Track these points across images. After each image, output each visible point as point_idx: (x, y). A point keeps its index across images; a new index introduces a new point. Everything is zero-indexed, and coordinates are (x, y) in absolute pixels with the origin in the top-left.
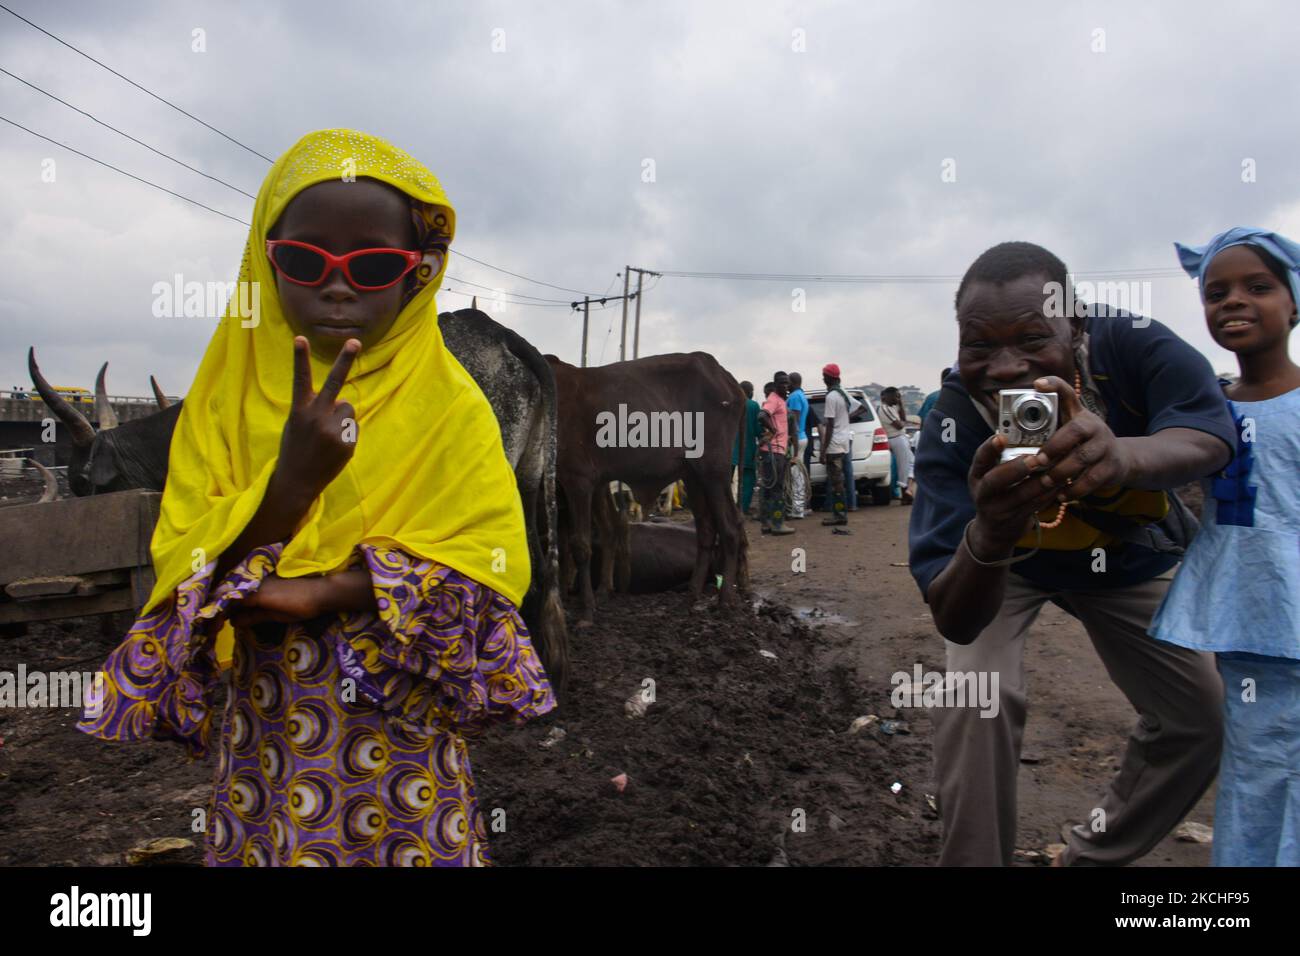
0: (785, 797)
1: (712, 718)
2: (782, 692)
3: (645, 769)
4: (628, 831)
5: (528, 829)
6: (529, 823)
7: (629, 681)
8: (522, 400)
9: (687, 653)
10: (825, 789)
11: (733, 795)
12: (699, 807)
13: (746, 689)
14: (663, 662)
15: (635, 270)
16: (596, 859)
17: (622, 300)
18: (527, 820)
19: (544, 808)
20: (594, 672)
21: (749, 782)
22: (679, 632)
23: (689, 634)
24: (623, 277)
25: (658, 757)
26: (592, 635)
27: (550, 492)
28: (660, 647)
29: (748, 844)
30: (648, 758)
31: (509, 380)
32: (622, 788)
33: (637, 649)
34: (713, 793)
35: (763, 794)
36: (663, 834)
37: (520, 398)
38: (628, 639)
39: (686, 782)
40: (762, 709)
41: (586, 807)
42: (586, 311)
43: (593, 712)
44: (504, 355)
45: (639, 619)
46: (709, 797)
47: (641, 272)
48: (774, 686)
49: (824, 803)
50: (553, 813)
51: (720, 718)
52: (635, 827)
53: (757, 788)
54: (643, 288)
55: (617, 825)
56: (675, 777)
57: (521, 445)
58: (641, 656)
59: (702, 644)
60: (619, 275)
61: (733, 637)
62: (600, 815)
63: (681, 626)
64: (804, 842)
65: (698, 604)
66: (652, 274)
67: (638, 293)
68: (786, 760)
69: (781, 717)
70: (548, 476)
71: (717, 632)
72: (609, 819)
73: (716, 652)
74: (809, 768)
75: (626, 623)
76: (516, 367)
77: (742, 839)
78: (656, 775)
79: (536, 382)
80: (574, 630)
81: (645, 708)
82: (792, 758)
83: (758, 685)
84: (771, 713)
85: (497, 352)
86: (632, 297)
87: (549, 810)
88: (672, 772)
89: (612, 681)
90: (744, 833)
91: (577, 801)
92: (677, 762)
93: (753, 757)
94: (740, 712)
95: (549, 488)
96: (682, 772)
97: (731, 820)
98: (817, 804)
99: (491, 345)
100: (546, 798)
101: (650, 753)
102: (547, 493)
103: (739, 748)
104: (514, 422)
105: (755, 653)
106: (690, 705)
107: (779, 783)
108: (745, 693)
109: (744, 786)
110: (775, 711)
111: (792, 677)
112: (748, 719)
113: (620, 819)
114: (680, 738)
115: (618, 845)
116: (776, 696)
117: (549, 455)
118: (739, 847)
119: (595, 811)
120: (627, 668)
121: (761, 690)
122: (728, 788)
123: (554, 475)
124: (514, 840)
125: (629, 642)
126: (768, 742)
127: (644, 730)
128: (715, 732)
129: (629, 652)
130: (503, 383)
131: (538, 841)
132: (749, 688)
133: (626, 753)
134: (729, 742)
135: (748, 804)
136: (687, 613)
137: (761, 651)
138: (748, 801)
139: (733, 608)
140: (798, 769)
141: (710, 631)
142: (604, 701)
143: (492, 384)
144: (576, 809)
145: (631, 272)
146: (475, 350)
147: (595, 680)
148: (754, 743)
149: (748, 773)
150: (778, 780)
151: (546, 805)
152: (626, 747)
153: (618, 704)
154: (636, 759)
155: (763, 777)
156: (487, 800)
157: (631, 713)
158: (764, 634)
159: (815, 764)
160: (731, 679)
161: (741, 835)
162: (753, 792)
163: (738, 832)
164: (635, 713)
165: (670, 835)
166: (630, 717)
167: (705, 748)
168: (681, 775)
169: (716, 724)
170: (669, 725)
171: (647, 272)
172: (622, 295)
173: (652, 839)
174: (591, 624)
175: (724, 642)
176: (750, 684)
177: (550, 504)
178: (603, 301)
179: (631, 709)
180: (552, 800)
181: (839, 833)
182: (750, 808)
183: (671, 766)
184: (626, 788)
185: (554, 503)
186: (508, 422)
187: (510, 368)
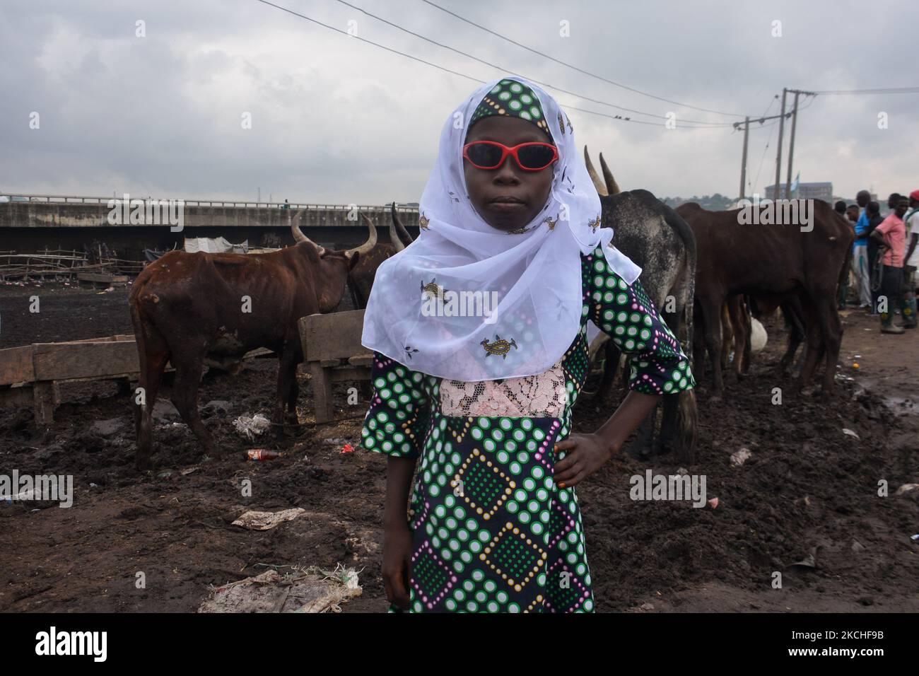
0: (827, 527)
1: (788, 471)
2: (850, 460)
3: (733, 498)
4: (711, 529)
5: (652, 522)
6: (654, 519)
7: (738, 442)
8: (671, 256)
9: (784, 426)
10: (857, 526)
11: (790, 521)
12: (762, 524)
13: (822, 455)
14: (766, 431)
15: (791, 91)
16: (688, 541)
17: (779, 119)
18: (653, 517)
19: (664, 512)
20: (715, 434)
21: (803, 514)
22: (785, 410)
23: (792, 412)
24: (781, 98)
25: (743, 492)
26: (719, 408)
27: (689, 316)
28: (768, 420)
29: (790, 548)
30: (737, 492)
31: (663, 242)
32: (715, 507)
33: (751, 420)
34: (774, 516)
35: (812, 523)
36: (731, 533)
37: (670, 254)
38: (746, 412)
39: (758, 508)
40: (830, 470)
41: (688, 514)
42: (747, 130)
43: (709, 460)
44: (661, 224)
45: (758, 398)
46: (770, 518)
47: (797, 93)
48: (845, 455)
49: (853, 534)
50: (668, 515)
51: (793, 472)
52: (715, 527)
53: (808, 519)
54: (799, 107)
55: (706, 525)
56: (751, 504)
57: (670, 285)
58: (752, 425)
59: (799, 420)
60: (777, 97)
61: (824, 417)
62: (697, 519)
63: (788, 406)
64: (830, 555)
65: (806, 390)
66: (808, 94)
67: (794, 112)
68: (835, 504)
69: (845, 477)
70: (688, 306)
71: (813, 413)
72: (700, 522)
73: (808, 427)
74: (851, 512)
75: (747, 400)
76: (668, 233)
77: (787, 545)
78: (740, 502)
79: (682, 244)
80: (707, 403)
81: (744, 461)
82: (840, 504)
83: (832, 453)
84: (838, 474)
85: (657, 222)
86: (789, 115)
87: (666, 513)
88: (749, 501)
89: (726, 441)
90: (788, 542)
91: (684, 509)
92: (755, 496)
93: (811, 500)
94: (810, 469)
95: (688, 314)
96: (757, 502)
97: (782, 534)
98: (848, 534)
99: (653, 216)
100: (665, 506)
101: (738, 489)
102: (687, 317)
103: (803, 493)
104: (665, 269)
105: (836, 431)
106: (773, 461)
107: (826, 518)
108: (821, 458)
109: (798, 516)
110: (841, 472)
111: (862, 450)
112: (815, 475)
113: (707, 522)
114: (761, 481)
115: (703, 535)
116: (845, 462)
117: (689, 292)
118: (783, 550)
119: (694, 516)
120: (739, 433)
121: (834, 456)
122: (787, 516)
123: (692, 305)
124: (644, 527)
125: (746, 415)
126: (825, 491)
127: (739, 474)
128: (787, 481)
129: (744, 422)
130: (659, 243)
131: (658, 529)
132: (825, 455)
133: (722, 487)
134: (796, 489)
135: (800, 528)
136: (795, 396)
137: (844, 430)
138: (800, 526)
139: (832, 395)
140: (843, 511)
141: (809, 411)
142: (716, 454)
143: (652, 243)
144: (683, 514)
145: (788, 94)
146: (643, 219)
147: (714, 440)
148: (815, 491)
149: (803, 509)
150: (826, 516)
151: (665, 510)
152: (723, 483)
153: (727, 456)
154: (729, 492)
155: (815, 513)
156: (632, 505)
157: (734, 463)
158: (851, 417)
159: (857, 510)
160: (812, 447)
161: (786, 543)
162: (805, 521)
163: (784, 541)
164: (737, 463)
165: (736, 534)
166: (733, 466)
167: (778, 489)
168: (755, 504)
169: (790, 475)
170: (756, 473)
171: (803, 93)
172: (779, 114)
173: (724, 535)
174: (720, 399)
175: (816, 420)
176: (826, 452)
177: (689, 324)
178: (762, 121)
179: (734, 461)
180: (668, 507)
181: (858, 553)
182: (801, 530)
183: (750, 498)
184: (717, 507)
185: (691, 324)
186: (660, 269)
187: (665, 233)
